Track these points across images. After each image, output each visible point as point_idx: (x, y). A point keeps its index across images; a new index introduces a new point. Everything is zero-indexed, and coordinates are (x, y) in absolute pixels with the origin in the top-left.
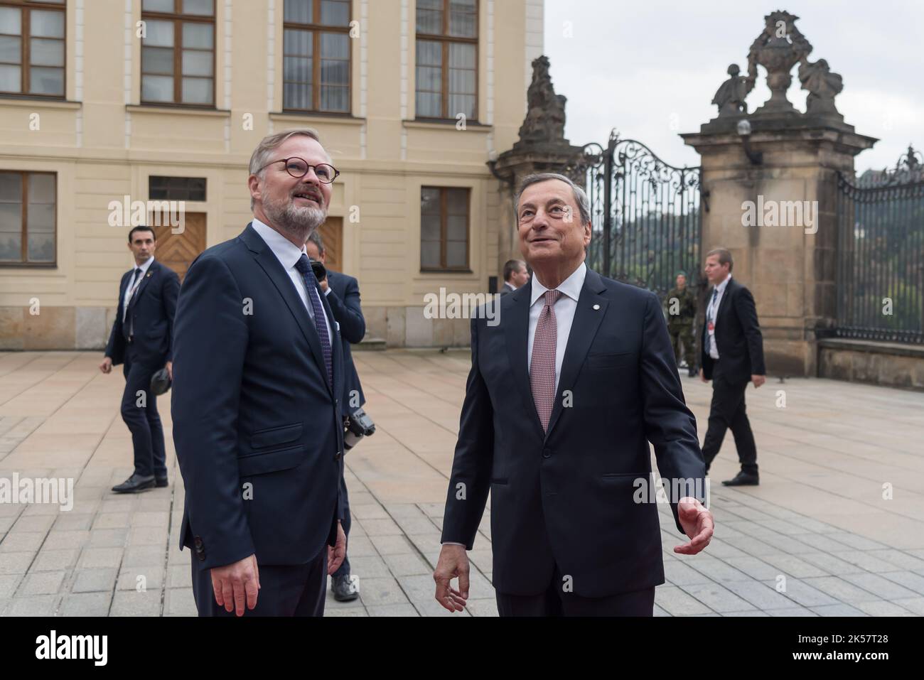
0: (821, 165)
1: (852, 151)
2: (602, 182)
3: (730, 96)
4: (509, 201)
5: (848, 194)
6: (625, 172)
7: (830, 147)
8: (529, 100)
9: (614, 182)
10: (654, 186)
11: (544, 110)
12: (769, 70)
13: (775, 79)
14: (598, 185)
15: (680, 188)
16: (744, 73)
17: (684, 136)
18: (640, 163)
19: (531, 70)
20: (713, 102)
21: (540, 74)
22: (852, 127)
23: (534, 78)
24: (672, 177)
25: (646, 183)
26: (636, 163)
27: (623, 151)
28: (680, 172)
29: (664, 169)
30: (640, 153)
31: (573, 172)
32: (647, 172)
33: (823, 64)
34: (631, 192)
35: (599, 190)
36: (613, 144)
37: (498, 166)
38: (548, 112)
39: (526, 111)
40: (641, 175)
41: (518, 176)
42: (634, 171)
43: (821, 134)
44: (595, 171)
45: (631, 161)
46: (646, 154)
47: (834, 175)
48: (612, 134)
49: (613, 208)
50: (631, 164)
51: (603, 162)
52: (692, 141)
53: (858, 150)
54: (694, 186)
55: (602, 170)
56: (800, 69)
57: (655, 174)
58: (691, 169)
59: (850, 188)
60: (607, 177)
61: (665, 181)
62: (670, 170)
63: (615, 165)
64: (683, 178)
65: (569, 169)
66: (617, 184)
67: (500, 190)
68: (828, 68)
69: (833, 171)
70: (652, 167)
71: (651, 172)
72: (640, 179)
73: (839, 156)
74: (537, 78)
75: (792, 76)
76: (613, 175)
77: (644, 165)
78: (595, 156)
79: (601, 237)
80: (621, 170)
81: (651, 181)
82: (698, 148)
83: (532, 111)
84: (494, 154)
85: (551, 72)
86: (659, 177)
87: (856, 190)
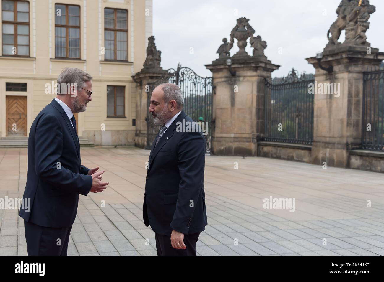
0: (258, 76)
1: (270, 70)
3: (223, 50)
4: (140, 91)
5: (269, 87)
6: (184, 79)
7: (262, 69)
8: (147, 53)
9: (179, 83)
10: (195, 85)
11: (153, 56)
12: (239, 40)
13: (241, 43)
15: (205, 85)
16: (229, 41)
17: (206, 66)
19: (147, 41)
20: (217, 53)
21: (151, 43)
22: (271, 61)
23: (149, 44)
24: (201, 81)
25: (192, 84)
26: (188, 76)
27: (183, 72)
28: (205, 79)
29: (198, 78)
30: (189, 72)
31: (164, 80)
32: (192, 79)
33: (259, 37)
34: (186, 87)
36: (179, 69)
37: (135, 78)
39: (146, 57)
40: (190, 80)
41: (143, 82)
42: (187, 79)
43: (258, 64)
44: (172, 79)
45: (186, 75)
46: (191, 73)
47: (263, 79)
48: (179, 65)
50: (186, 76)
51: (175, 76)
52: (209, 67)
53: (273, 70)
54: (210, 84)
55: (175, 79)
56: (250, 39)
57: (195, 80)
58: (209, 78)
59: (270, 84)
60: (177, 81)
61: (199, 83)
62: (201, 79)
63: (180, 77)
64: (205, 81)
65: (162, 78)
66: (181, 84)
67: (136, 87)
68: (261, 39)
70: (194, 77)
71: (193, 79)
72: (189, 82)
73: (265, 72)
75: (247, 42)
76: (179, 81)
77: (191, 77)
78: (172, 73)
80: (182, 79)
81: (194, 83)
82: (211, 70)
83: (148, 57)
84: (134, 74)
85: (155, 42)
86: (197, 81)
87: (272, 85)
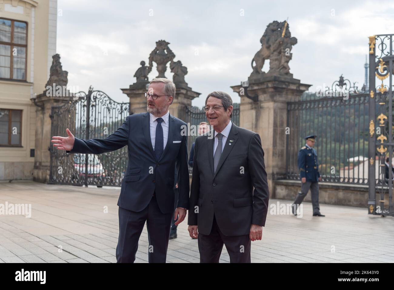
0: (179, 103)
1: (191, 98)
2: (85, 108)
3: (141, 74)
4: (41, 116)
5: (190, 115)
6: (96, 104)
7: (183, 96)
8: (51, 72)
9: (91, 108)
10: (109, 110)
11: (58, 77)
12: (157, 64)
13: (160, 68)
14: (84, 109)
15: (121, 111)
16: (147, 64)
17: (122, 90)
18: (103, 101)
19: (52, 60)
20: (134, 76)
21: (56, 61)
22: (191, 88)
23: (53, 63)
24: (117, 107)
25: (105, 109)
26: (101, 101)
27: (95, 95)
28: (121, 105)
29: (114, 103)
30: (103, 96)
31: (72, 104)
32: (106, 104)
33: (179, 62)
34: (99, 113)
35: (84, 112)
36: (90, 92)
37: (37, 101)
38: (60, 78)
39: (49, 77)
40: (103, 105)
41: (45, 105)
42: (100, 104)
43: (180, 91)
44: (82, 104)
45: (99, 99)
46: (105, 97)
48: (90, 88)
49: (91, 119)
50: (99, 101)
51: (86, 99)
52: (126, 92)
53: (193, 98)
54: (127, 110)
55: (86, 103)
56: (170, 64)
57: (109, 105)
58: (125, 104)
59: (191, 113)
60: (88, 106)
61: (114, 108)
62: (116, 104)
63: (91, 101)
64: (122, 107)
65: (70, 102)
66: (92, 109)
67: (37, 111)
68: (182, 64)
69: (184, 106)
70: (108, 102)
71: (108, 105)
72: (103, 107)
73: (186, 100)
74: (55, 63)
75: (167, 67)
76: (91, 106)
77: (104, 102)
78: (82, 97)
79: (85, 132)
80: (94, 103)
81: (108, 108)
82: (128, 95)
83: (52, 77)
84: (35, 95)
85: (61, 61)
86: (111, 107)
87: (193, 114)
